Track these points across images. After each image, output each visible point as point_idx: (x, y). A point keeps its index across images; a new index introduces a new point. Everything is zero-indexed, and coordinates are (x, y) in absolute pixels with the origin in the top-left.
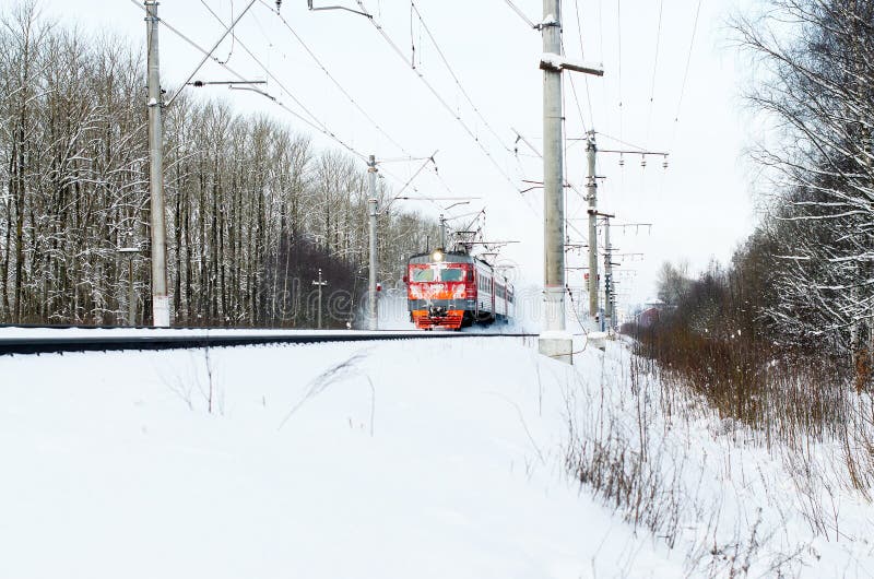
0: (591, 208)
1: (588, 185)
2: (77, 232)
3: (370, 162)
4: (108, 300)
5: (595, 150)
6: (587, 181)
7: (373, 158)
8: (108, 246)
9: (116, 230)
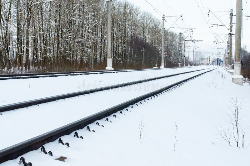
0: (231, 33)
1: (230, 26)
2: (74, 34)
3: (163, 17)
4: (82, 54)
5: (233, 15)
6: (230, 24)
7: (164, 15)
8: (82, 38)
9: (85, 34)
